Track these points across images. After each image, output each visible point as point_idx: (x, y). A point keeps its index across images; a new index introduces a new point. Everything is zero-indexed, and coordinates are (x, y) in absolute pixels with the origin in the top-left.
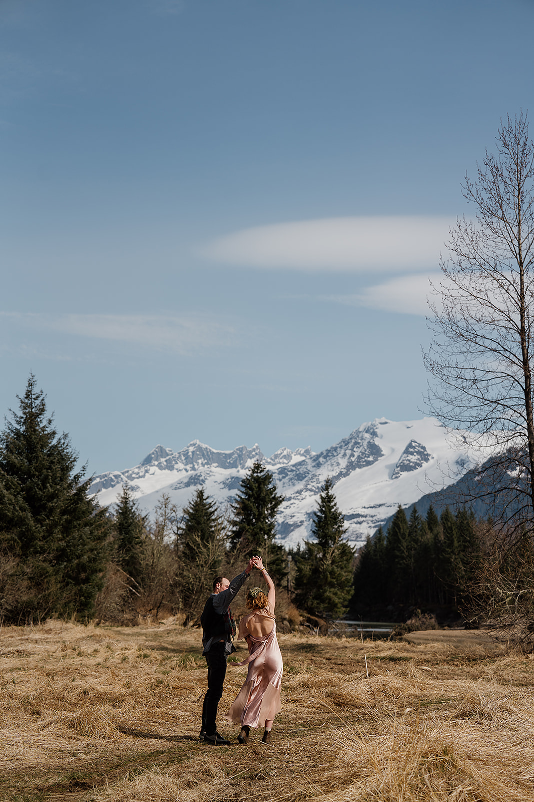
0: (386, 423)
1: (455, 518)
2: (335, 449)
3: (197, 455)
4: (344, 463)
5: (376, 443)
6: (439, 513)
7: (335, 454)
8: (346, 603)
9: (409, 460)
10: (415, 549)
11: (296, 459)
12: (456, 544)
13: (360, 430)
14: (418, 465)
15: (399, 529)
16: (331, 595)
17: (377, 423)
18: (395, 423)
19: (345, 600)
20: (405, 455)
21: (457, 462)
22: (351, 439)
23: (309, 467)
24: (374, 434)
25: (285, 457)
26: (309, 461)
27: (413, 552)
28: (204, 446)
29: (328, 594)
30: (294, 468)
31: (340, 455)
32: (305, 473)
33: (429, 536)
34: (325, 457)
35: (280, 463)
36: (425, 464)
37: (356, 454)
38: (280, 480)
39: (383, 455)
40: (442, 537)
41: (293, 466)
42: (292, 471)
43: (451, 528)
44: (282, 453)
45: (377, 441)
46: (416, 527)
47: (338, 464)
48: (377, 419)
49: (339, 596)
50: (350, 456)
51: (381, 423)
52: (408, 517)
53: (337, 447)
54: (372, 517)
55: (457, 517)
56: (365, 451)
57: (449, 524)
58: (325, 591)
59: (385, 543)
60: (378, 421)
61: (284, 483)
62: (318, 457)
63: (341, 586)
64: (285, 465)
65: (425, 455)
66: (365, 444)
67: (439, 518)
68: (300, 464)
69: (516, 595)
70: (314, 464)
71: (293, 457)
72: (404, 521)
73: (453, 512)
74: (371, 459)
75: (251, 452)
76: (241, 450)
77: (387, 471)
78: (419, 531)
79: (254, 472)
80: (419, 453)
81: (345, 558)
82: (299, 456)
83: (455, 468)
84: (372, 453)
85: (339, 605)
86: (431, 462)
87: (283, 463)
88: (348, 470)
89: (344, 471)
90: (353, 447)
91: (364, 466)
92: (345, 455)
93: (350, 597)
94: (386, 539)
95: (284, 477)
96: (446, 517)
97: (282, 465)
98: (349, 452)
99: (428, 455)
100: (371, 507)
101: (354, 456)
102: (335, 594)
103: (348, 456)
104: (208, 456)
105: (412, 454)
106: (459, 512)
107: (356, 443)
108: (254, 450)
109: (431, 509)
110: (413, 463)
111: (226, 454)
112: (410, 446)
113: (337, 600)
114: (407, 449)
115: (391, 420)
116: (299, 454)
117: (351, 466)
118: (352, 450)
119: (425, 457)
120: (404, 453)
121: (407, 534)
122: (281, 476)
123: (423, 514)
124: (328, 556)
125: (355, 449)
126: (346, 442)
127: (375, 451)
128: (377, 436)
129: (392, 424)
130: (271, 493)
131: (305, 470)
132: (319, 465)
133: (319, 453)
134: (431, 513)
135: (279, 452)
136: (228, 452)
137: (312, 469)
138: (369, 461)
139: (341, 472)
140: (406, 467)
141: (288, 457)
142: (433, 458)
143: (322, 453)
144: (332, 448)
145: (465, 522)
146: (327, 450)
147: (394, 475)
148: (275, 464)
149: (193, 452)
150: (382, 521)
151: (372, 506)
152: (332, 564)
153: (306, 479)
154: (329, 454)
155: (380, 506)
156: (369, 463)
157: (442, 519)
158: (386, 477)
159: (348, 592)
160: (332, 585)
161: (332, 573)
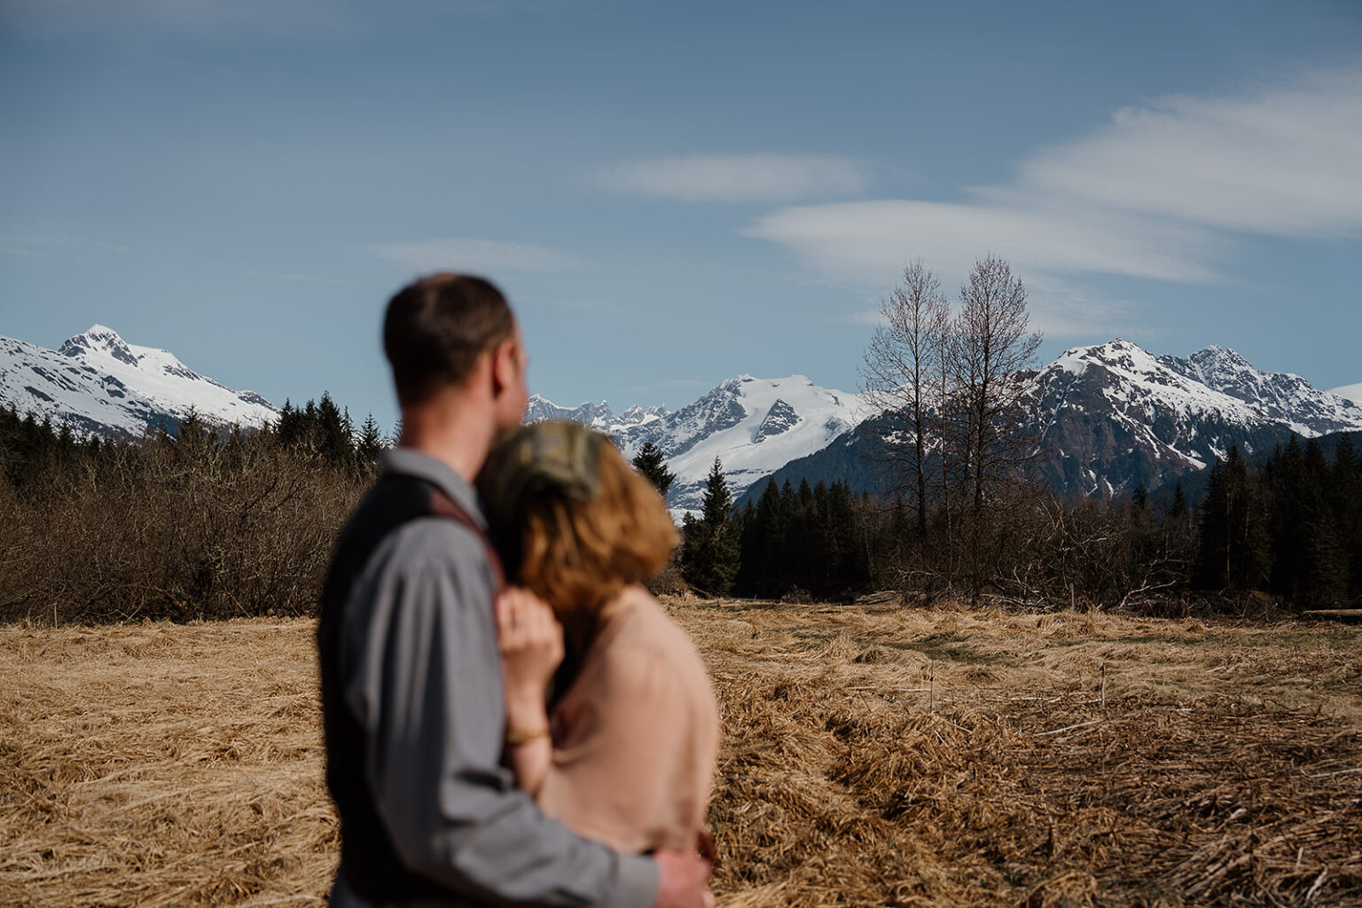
0: (750, 380)
1: (828, 492)
2: (693, 408)
3: (537, 411)
4: (702, 424)
5: (739, 403)
6: (812, 487)
7: (693, 414)
8: (732, 578)
9: (774, 422)
10: (787, 523)
11: (649, 418)
12: (829, 518)
13: (721, 387)
14: (784, 427)
15: (771, 502)
16: (718, 570)
17: (740, 380)
18: (759, 380)
19: (731, 575)
20: (771, 417)
21: (827, 426)
22: (710, 397)
23: (663, 428)
24: (737, 392)
25: (636, 415)
26: (663, 421)
27: (784, 526)
28: (546, 401)
29: (715, 569)
30: (646, 429)
31: (698, 415)
32: (658, 434)
33: (802, 510)
34: (681, 417)
35: (630, 422)
36: (792, 427)
37: (716, 415)
38: (631, 442)
39: (746, 416)
40: (815, 512)
41: (645, 426)
42: (644, 431)
43: (824, 503)
44: (632, 411)
45: (740, 400)
46: (788, 500)
47: (696, 425)
48: (740, 376)
49: (725, 571)
50: (709, 417)
51: (744, 381)
52: (780, 489)
53: (694, 407)
54: (732, 484)
55: (830, 490)
56: (726, 411)
57: (823, 498)
58: (713, 566)
59: (755, 516)
60: (741, 377)
61: (634, 446)
62: (673, 416)
63: (728, 561)
64: (636, 425)
65: (792, 417)
66: (726, 403)
67: (812, 492)
68: (654, 423)
69: (909, 574)
70: (668, 425)
71: (646, 416)
72: (776, 493)
73: (828, 486)
74: (732, 420)
75: (598, 409)
76: (587, 406)
77: (750, 434)
78: (791, 505)
79: (645, 451)
80: (785, 414)
81: (732, 535)
82: (652, 415)
83: (824, 432)
84: (733, 414)
85: (726, 580)
86: (799, 424)
87: (634, 423)
88: (706, 432)
89: (702, 433)
90: (712, 406)
91: (724, 428)
92: (703, 415)
93: (736, 573)
94: (756, 512)
95: (635, 439)
96: (820, 489)
97: (632, 425)
98: (708, 412)
99: (795, 417)
100: (730, 473)
101: (713, 417)
102: (723, 569)
103: (707, 416)
104: (550, 413)
105: (778, 415)
106: (834, 485)
107: (716, 402)
108: (602, 407)
109: (804, 482)
110: (779, 425)
111: (569, 411)
112: (776, 406)
113: (723, 575)
114: (772, 409)
115: (754, 377)
116: (652, 412)
117: (710, 428)
118: (712, 409)
119: (792, 419)
120: (769, 414)
121: (779, 507)
122: (631, 437)
123: (796, 487)
124: (717, 533)
125: (715, 409)
126: (705, 401)
127: (737, 411)
128: (739, 395)
129: (758, 382)
130: (662, 472)
131: (658, 431)
132: (674, 426)
133: (674, 412)
134: (804, 485)
135: (630, 410)
136: (572, 409)
137: (667, 430)
138: (731, 422)
139: (699, 434)
140: (771, 430)
141: (640, 416)
142: (801, 420)
143: (678, 412)
144: (689, 406)
145: (840, 496)
146: (684, 409)
147: (757, 439)
148: (625, 424)
149: (533, 408)
150: (743, 488)
151: (733, 471)
152: (720, 540)
153: (660, 440)
154: (686, 413)
155: (741, 472)
156: (730, 425)
157: (815, 492)
158: (749, 441)
159: (735, 567)
160: (719, 561)
161: (720, 549)
